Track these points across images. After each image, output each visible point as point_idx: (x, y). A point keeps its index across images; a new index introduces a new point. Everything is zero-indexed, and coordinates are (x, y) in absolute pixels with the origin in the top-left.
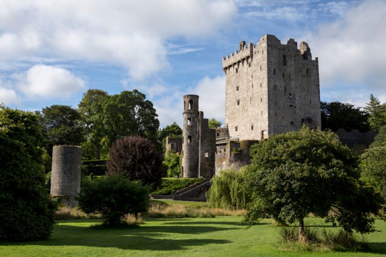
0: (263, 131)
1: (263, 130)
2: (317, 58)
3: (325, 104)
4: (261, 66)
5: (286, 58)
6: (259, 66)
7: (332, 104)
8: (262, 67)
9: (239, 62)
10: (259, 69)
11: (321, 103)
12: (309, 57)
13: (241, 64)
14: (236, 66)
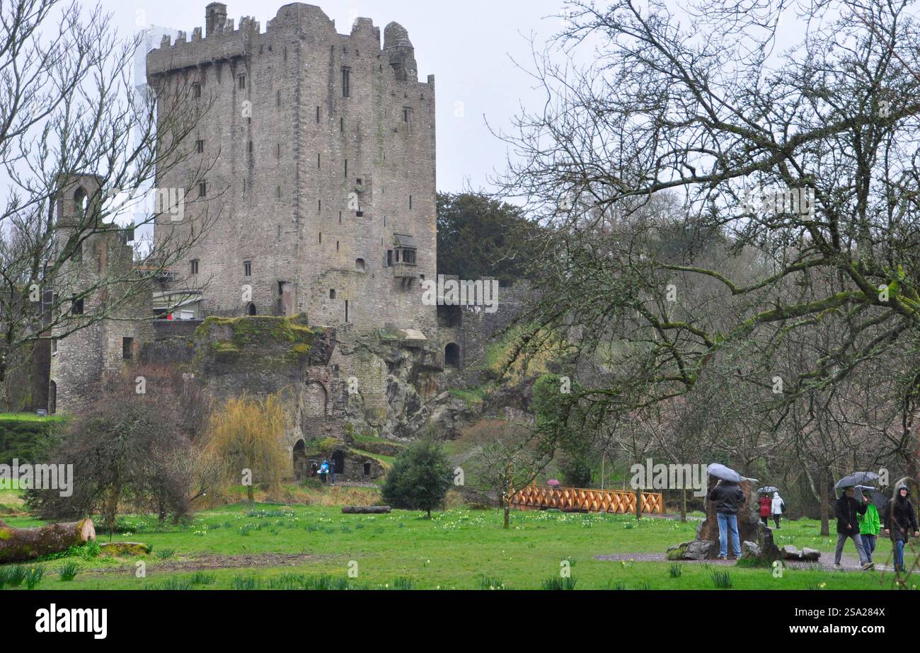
0: (281, 284)
1: (281, 278)
2: (431, 78)
3: (446, 196)
4: (279, 93)
5: (351, 75)
6: (274, 92)
7: (463, 196)
8: (284, 96)
9: (205, 66)
10: (274, 100)
11: (438, 197)
12: (411, 73)
13: (211, 74)
14: (193, 77)
